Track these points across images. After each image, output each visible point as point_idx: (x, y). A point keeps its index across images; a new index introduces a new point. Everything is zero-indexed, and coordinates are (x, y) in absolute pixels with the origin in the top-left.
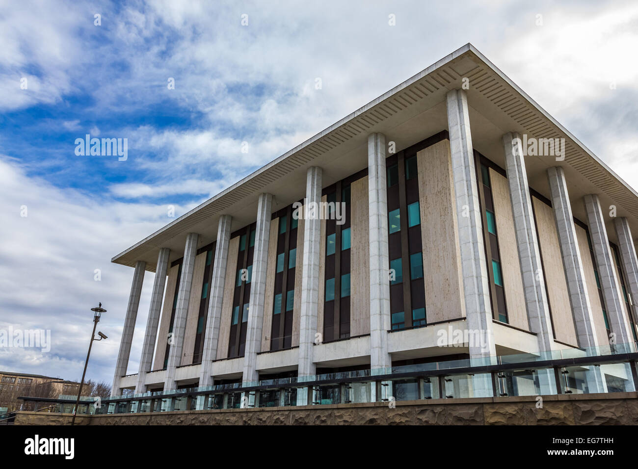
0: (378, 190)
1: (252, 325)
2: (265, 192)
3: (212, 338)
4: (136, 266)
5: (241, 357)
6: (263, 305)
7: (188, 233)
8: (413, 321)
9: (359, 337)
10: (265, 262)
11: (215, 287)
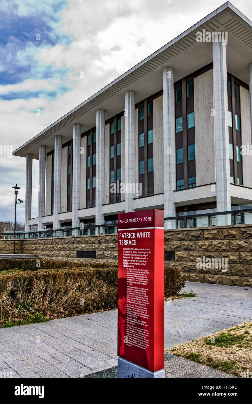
0: (169, 106)
1: (98, 189)
2: (100, 108)
3: (76, 197)
4: (27, 156)
5: (93, 207)
6: (104, 178)
7: (55, 136)
8: (188, 185)
9: (158, 194)
10: (103, 152)
11: (75, 168)
